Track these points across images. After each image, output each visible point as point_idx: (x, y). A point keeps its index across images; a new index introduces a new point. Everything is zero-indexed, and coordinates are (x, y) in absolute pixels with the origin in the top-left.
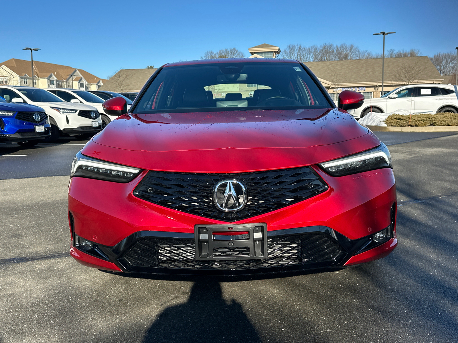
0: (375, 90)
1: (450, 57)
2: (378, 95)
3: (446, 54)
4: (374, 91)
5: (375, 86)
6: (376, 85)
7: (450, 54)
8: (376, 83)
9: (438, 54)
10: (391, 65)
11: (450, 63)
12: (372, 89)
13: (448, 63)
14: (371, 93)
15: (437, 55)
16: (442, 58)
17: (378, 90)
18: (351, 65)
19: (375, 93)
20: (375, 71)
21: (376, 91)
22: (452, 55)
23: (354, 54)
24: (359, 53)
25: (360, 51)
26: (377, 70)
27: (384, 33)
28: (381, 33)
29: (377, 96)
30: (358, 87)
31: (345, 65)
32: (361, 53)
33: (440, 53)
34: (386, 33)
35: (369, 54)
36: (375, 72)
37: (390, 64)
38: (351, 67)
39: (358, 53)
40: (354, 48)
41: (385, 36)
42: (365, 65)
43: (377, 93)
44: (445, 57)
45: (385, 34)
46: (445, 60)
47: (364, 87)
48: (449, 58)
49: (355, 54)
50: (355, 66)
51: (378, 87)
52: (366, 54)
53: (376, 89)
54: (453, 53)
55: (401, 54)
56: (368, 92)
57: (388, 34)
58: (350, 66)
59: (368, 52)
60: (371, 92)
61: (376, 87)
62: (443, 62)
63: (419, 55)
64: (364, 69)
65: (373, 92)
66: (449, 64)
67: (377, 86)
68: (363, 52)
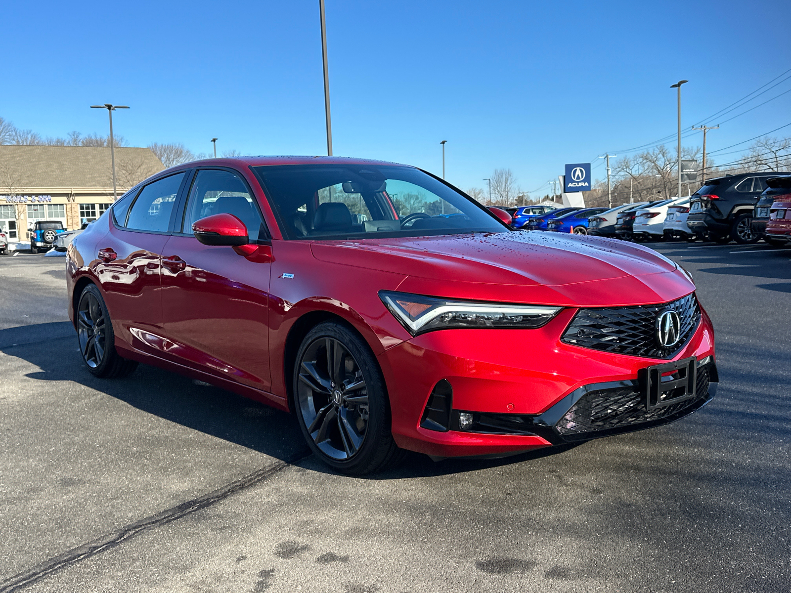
0: (69, 201)
1: (172, 151)
2: (76, 210)
3: (165, 145)
4: (67, 202)
5: (68, 194)
6: (70, 192)
7: (172, 147)
8: (71, 190)
9: (154, 146)
10: (91, 160)
11: (173, 161)
12: (63, 200)
13: (171, 160)
14: (61, 206)
15: (152, 146)
16: (161, 153)
17: (74, 201)
18: (18, 155)
19: (69, 206)
20: (64, 169)
21: (70, 203)
22: (176, 148)
23: (4, 136)
24: (16, 134)
25: (18, 131)
26: (68, 168)
27: (109, 107)
28: (106, 105)
29: (73, 211)
30: (37, 195)
31: (5, 155)
32: (19, 133)
33: (156, 144)
34: (113, 106)
35: (34, 137)
36: (66, 171)
37: (89, 157)
38: (18, 159)
39: (14, 133)
40: (4, 124)
41: (112, 111)
42: (43, 156)
43: (73, 206)
44: (165, 151)
45: (112, 108)
46: (166, 156)
47: (47, 194)
48: (171, 153)
49: (8, 134)
50: (25, 157)
51: (73, 196)
52: (29, 136)
53: (71, 199)
54: (178, 146)
55: (92, 141)
56: (57, 205)
57: (116, 109)
58: (16, 157)
59: (32, 132)
60: (63, 205)
61: (71, 196)
62: (162, 158)
63: (123, 145)
64: (43, 164)
65: (66, 204)
66: (173, 163)
67: (71, 194)
68: (24, 133)
